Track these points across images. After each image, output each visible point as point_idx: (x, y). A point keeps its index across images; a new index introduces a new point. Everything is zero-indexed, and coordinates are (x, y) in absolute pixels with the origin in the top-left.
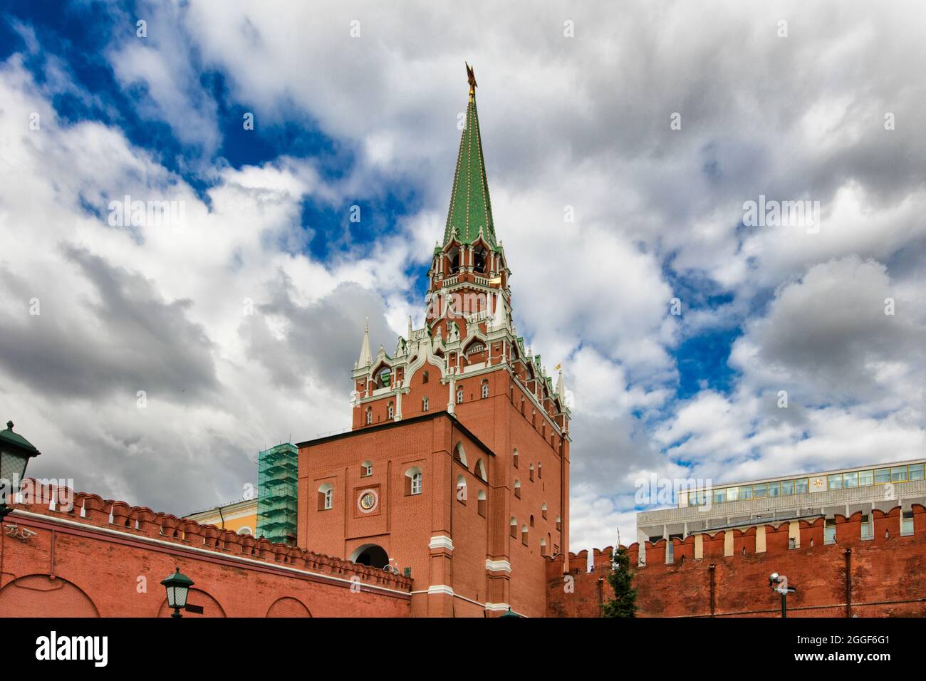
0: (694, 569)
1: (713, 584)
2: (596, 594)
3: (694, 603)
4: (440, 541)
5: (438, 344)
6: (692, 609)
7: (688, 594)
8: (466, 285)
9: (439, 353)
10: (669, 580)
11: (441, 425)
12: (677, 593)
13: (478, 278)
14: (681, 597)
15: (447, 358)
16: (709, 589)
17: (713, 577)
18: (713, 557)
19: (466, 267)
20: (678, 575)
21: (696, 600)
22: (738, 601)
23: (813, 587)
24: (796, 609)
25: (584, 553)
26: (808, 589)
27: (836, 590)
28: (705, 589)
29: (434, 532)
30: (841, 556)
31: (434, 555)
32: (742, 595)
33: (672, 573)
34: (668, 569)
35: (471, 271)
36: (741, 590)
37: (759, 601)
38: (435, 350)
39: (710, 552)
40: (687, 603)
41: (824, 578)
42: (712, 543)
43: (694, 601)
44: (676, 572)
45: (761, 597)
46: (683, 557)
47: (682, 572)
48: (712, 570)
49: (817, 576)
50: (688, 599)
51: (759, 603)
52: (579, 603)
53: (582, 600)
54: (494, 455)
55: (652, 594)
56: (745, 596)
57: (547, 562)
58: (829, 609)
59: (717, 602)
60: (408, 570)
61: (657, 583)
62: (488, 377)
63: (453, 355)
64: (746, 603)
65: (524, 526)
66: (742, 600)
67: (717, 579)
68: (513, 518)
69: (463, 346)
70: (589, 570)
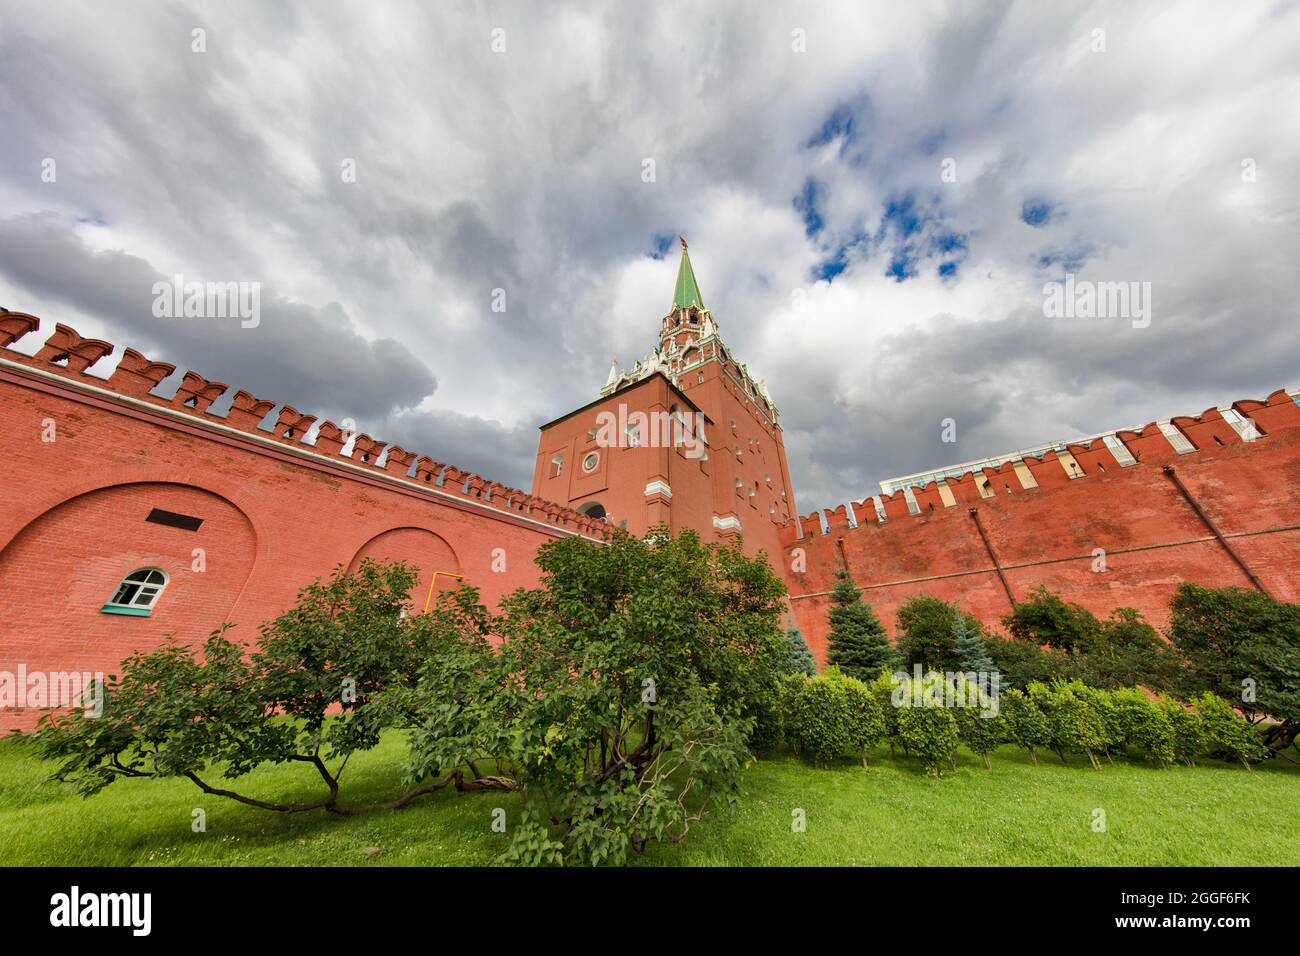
0: (951, 516)
1: (981, 531)
2: (838, 557)
3: (966, 557)
4: (655, 487)
5: (663, 357)
6: (965, 563)
7: (953, 547)
8: (685, 330)
9: (664, 363)
10: (923, 532)
11: (657, 383)
12: (938, 546)
13: (693, 325)
14: (945, 550)
15: (670, 365)
16: (979, 537)
17: (978, 523)
18: (969, 501)
19: (684, 321)
20: (931, 526)
21: (969, 551)
22: (1027, 548)
23: (1139, 520)
24: (1127, 551)
25: (815, 516)
26: (1131, 523)
27: (1182, 520)
28: (974, 538)
29: (650, 479)
30: (1161, 477)
31: (651, 502)
32: (1031, 540)
33: (923, 524)
34: (917, 520)
35: (688, 322)
36: (1026, 534)
37: (1061, 545)
38: (661, 361)
39: (964, 496)
40: (956, 557)
41: (1152, 506)
42: (961, 487)
43: (965, 553)
44: (928, 522)
45: (1060, 540)
46: (931, 505)
47: (937, 522)
48: (973, 515)
49: (1135, 504)
50: (956, 553)
51: (1061, 548)
52: (821, 568)
53: (824, 564)
54: (712, 423)
55: (905, 550)
56: (1036, 541)
57: (779, 529)
58: (1188, 547)
59: (997, 552)
60: (623, 523)
61: (908, 537)
62: (702, 369)
63: (674, 361)
64: (1041, 549)
65: (750, 489)
66: (1034, 547)
67: (986, 524)
68: (737, 480)
69: (681, 354)
70: (824, 533)
